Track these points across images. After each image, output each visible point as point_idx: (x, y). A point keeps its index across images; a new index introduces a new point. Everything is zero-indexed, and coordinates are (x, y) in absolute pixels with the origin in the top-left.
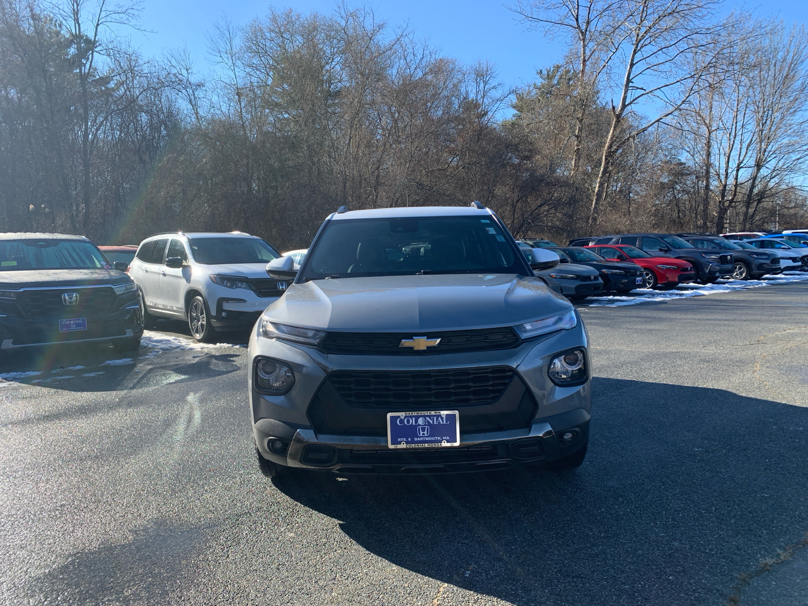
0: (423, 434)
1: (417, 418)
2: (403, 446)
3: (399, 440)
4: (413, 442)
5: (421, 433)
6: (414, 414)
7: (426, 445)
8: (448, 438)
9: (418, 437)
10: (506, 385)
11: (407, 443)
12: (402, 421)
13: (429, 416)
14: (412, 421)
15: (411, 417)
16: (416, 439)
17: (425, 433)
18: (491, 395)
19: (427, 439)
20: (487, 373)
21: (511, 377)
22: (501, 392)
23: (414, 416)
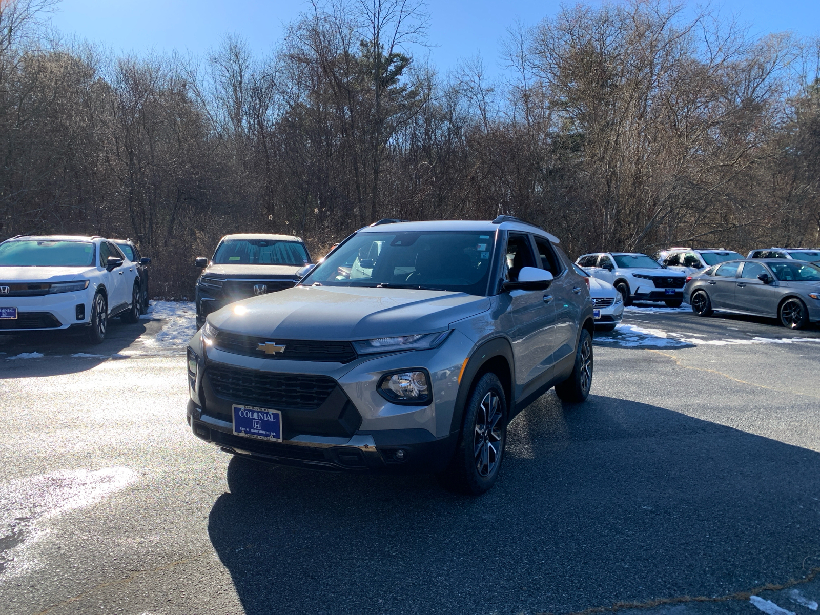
0: (257, 427)
1: (253, 412)
2: (242, 434)
3: (241, 428)
4: (250, 432)
5: (256, 426)
6: (251, 408)
7: (259, 437)
8: (275, 434)
9: (254, 429)
10: (328, 394)
11: (246, 432)
12: (242, 413)
13: (262, 412)
14: (250, 414)
15: (249, 411)
16: (252, 430)
17: (259, 426)
18: (315, 401)
19: (260, 432)
20: (312, 381)
21: (333, 387)
22: (324, 399)
23: (251, 411)
